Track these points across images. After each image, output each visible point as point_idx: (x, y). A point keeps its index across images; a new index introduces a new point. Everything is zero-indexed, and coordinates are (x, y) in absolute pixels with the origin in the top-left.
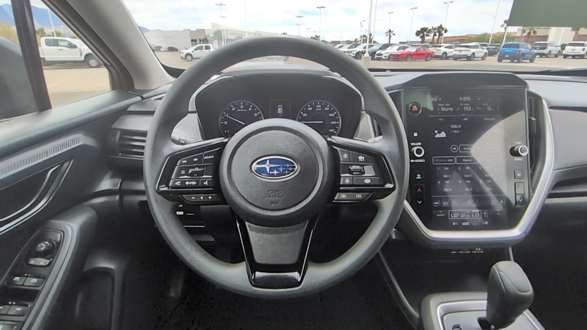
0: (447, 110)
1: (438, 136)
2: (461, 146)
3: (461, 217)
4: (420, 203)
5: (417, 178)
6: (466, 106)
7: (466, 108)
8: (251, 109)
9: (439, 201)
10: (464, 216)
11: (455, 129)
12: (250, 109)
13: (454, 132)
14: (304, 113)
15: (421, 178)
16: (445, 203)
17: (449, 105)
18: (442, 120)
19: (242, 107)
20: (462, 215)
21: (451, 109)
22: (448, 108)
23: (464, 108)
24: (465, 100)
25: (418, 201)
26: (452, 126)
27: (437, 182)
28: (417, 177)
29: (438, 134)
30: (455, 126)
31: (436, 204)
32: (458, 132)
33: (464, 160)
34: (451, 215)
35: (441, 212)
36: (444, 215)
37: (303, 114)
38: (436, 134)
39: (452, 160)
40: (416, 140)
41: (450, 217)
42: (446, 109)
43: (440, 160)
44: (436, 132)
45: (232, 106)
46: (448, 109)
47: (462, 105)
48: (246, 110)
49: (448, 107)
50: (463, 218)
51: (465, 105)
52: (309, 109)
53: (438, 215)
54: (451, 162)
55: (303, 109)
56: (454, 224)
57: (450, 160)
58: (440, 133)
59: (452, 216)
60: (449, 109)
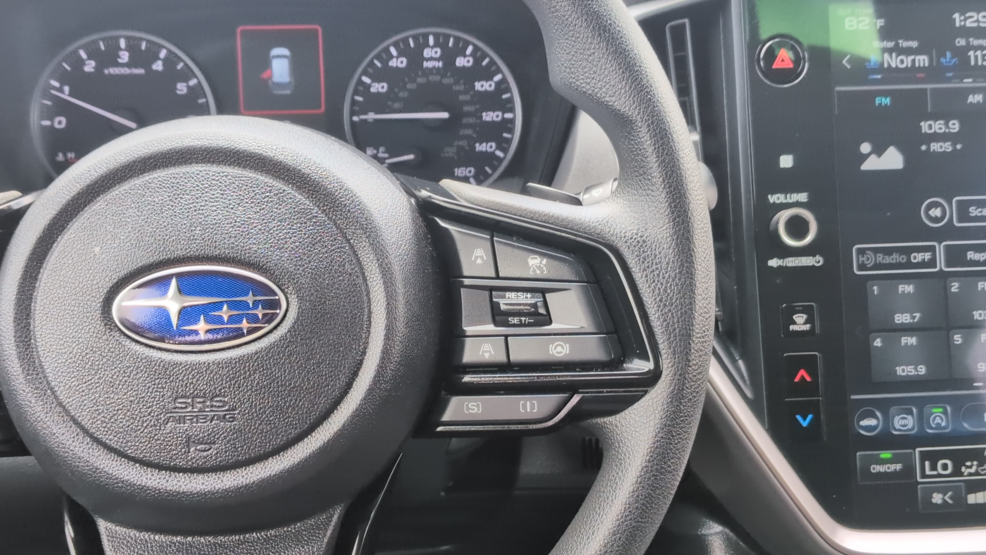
0: (904, 66)
1: (872, 164)
2: (959, 202)
3: (962, 474)
4: (805, 424)
5: (792, 327)
6: (976, 48)
7: (976, 57)
8: (164, 65)
9: (878, 414)
10: (973, 470)
11: (936, 137)
12: (158, 66)
13: (935, 147)
14: (376, 78)
15: (807, 327)
16: (903, 422)
17: (914, 44)
18: (886, 101)
19: (124, 57)
20: (968, 464)
21: (922, 60)
22: (911, 58)
23: (971, 53)
24: (975, 25)
25: (799, 417)
26: (925, 126)
27: (867, 344)
28: (794, 323)
29: (873, 157)
30: (938, 126)
31: (869, 428)
32: (947, 147)
33: (971, 255)
34: (927, 463)
35: (886, 455)
36: (899, 467)
37: (369, 86)
38: (866, 156)
39: (927, 256)
40: (787, 181)
41: (924, 475)
42: (902, 62)
43: (880, 258)
44: (865, 148)
45: (83, 54)
46: (908, 61)
47: (961, 42)
48: (140, 71)
49: (908, 51)
50: (970, 474)
51: (976, 42)
52: (393, 63)
53: (877, 468)
54: (922, 264)
55: (371, 64)
56: (937, 498)
57: (918, 257)
58: (879, 150)
59: (928, 472)
60: (914, 61)
